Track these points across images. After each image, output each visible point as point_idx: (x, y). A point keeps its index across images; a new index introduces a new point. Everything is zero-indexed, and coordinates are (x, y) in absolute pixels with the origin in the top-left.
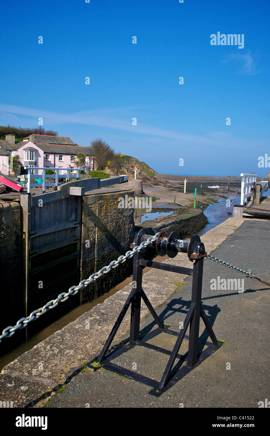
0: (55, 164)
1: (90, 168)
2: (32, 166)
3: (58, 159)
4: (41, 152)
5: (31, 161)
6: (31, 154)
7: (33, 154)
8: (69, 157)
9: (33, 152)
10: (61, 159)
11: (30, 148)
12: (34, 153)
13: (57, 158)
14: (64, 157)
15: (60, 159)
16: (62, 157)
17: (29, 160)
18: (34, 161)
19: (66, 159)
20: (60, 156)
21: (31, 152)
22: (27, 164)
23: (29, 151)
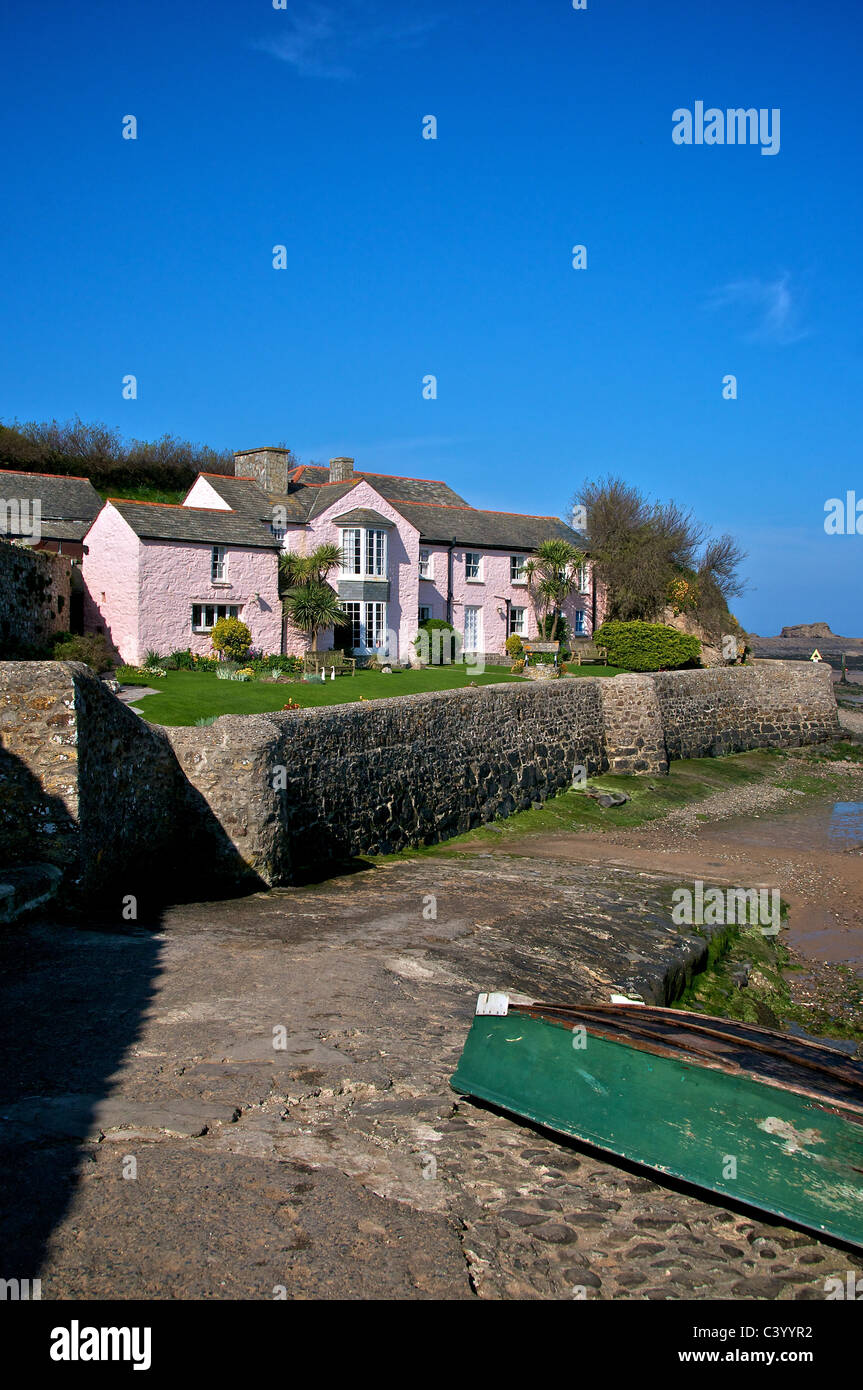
0: (450, 594)
1: (582, 614)
2: (374, 604)
3: (464, 571)
4: (410, 536)
5: (371, 578)
6: (371, 544)
7: (379, 543)
8: (503, 562)
9: (378, 537)
10: (475, 570)
11: (366, 512)
12: (385, 538)
13: (460, 567)
14: (485, 563)
15: (470, 571)
16: (476, 562)
17: (362, 576)
18: (383, 578)
19: (493, 568)
20: (469, 558)
21: (371, 536)
22: (355, 593)
23: (363, 531)
